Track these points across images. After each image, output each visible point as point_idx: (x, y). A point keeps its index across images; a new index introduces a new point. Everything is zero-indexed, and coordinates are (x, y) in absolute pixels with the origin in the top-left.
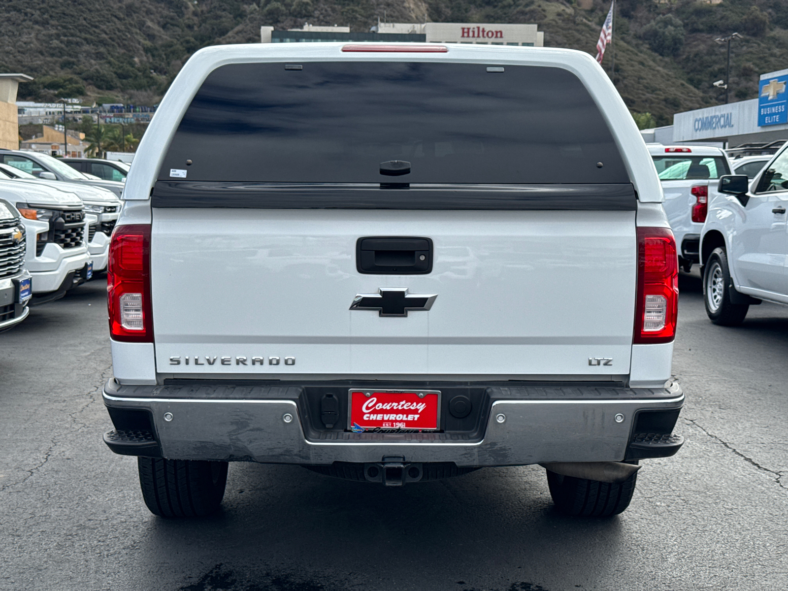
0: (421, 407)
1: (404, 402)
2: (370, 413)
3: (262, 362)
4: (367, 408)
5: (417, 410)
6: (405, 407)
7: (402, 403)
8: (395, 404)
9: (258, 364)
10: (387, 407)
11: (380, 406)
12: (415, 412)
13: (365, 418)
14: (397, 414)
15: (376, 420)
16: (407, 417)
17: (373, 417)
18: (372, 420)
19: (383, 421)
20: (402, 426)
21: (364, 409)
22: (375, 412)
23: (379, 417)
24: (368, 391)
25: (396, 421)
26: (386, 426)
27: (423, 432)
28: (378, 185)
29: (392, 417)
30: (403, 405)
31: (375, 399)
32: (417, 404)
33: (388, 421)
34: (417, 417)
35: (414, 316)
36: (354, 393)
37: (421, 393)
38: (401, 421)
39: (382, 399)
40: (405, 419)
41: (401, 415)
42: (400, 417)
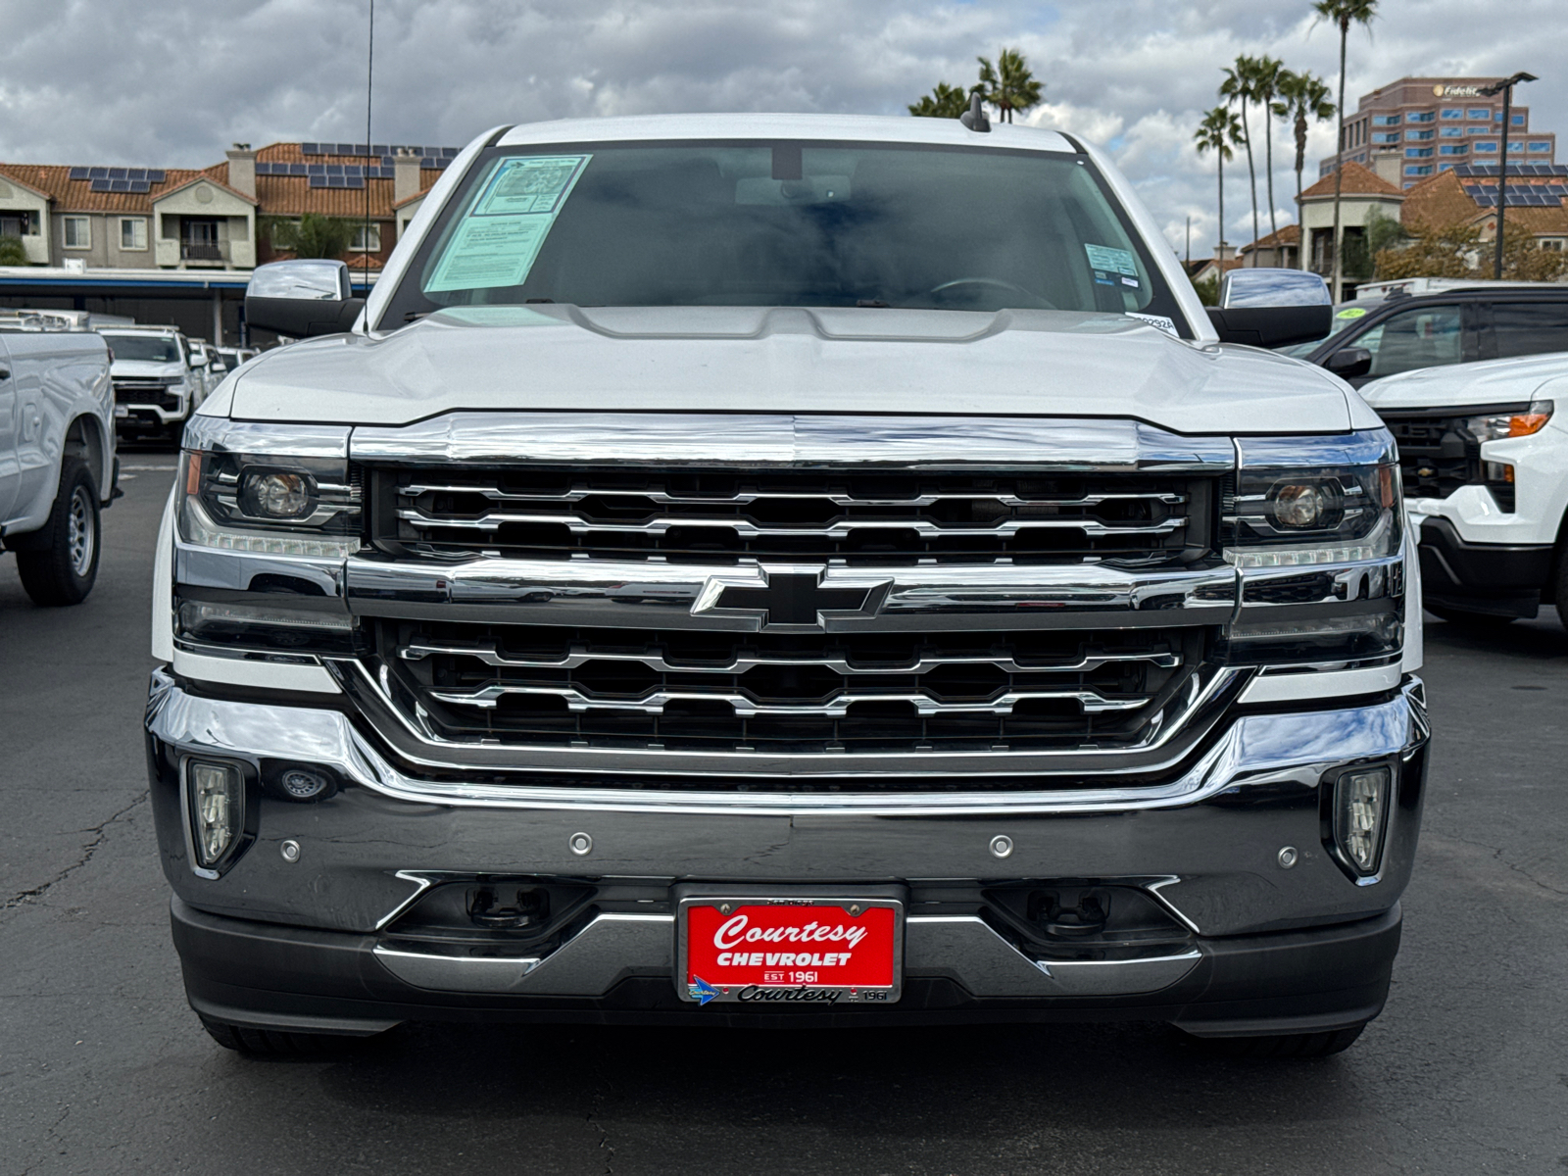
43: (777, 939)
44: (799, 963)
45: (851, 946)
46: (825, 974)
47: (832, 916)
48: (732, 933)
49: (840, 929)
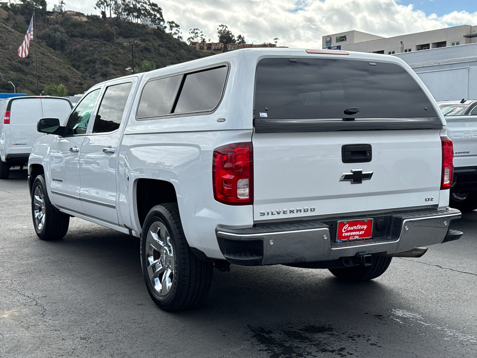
0: (365, 227)
1: (359, 225)
2: (345, 232)
3: (301, 211)
4: (345, 230)
5: (364, 229)
6: (359, 228)
7: (358, 226)
8: (355, 227)
9: (299, 212)
10: (352, 228)
11: (350, 228)
12: (362, 230)
13: (343, 235)
14: (355, 232)
15: (347, 236)
16: (359, 233)
17: (346, 234)
18: (346, 236)
19: (350, 236)
20: (357, 237)
21: (343, 231)
22: (348, 232)
23: (348, 234)
24: (345, 221)
25: (355, 235)
26: (351, 238)
27: (366, 239)
28: (342, 119)
29: (354, 233)
30: (358, 227)
31: (348, 225)
32: (364, 226)
33: (352, 235)
34: (363, 232)
35: (365, 182)
36: (340, 223)
37: (366, 220)
38: (357, 235)
39: (351, 224)
40: (359, 234)
41: (357, 232)
42: (357, 233)
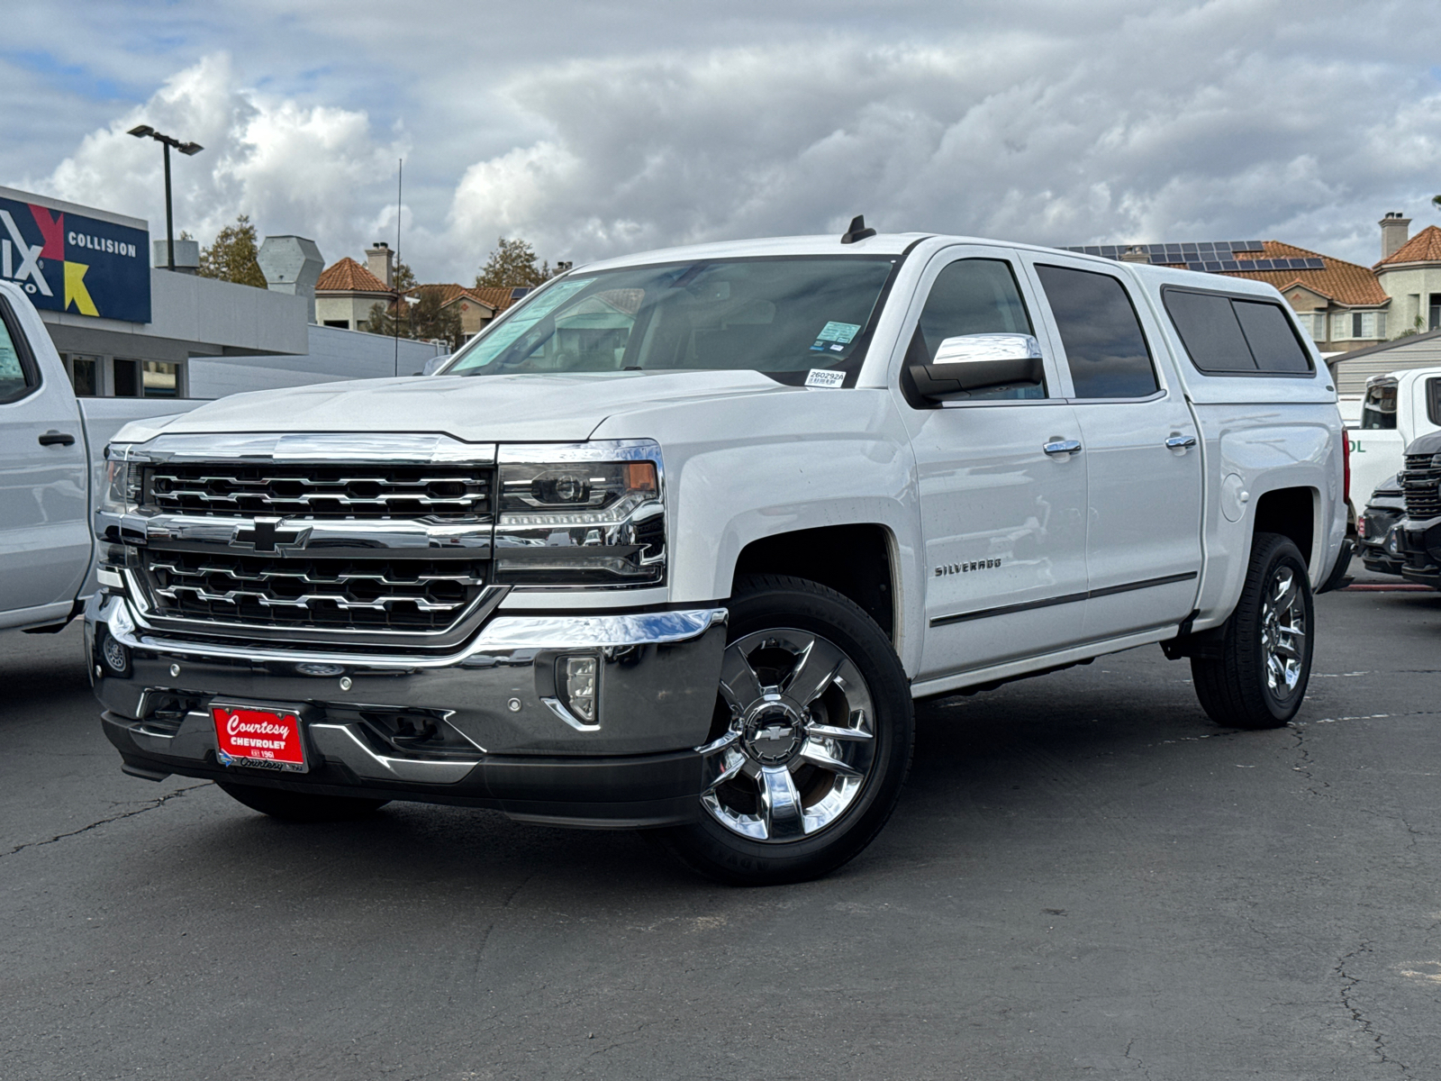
43: (253, 731)
44: (266, 747)
45: (284, 737)
46: (277, 753)
47: (273, 719)
48: (234, 725)
49: (277, 727)
